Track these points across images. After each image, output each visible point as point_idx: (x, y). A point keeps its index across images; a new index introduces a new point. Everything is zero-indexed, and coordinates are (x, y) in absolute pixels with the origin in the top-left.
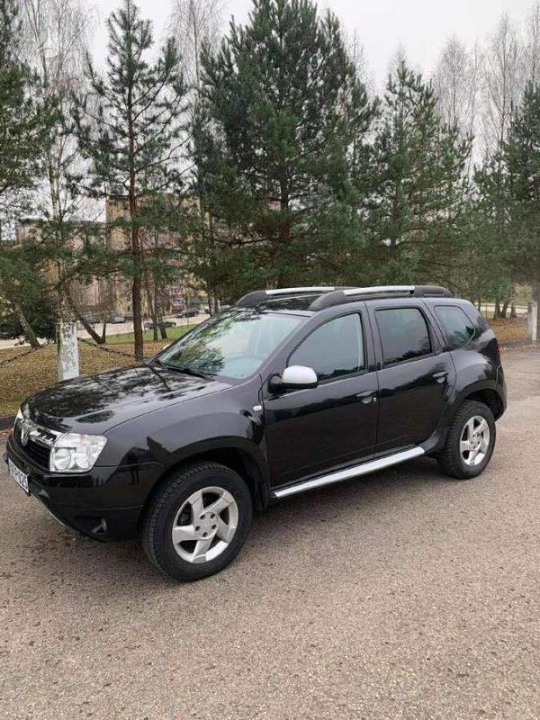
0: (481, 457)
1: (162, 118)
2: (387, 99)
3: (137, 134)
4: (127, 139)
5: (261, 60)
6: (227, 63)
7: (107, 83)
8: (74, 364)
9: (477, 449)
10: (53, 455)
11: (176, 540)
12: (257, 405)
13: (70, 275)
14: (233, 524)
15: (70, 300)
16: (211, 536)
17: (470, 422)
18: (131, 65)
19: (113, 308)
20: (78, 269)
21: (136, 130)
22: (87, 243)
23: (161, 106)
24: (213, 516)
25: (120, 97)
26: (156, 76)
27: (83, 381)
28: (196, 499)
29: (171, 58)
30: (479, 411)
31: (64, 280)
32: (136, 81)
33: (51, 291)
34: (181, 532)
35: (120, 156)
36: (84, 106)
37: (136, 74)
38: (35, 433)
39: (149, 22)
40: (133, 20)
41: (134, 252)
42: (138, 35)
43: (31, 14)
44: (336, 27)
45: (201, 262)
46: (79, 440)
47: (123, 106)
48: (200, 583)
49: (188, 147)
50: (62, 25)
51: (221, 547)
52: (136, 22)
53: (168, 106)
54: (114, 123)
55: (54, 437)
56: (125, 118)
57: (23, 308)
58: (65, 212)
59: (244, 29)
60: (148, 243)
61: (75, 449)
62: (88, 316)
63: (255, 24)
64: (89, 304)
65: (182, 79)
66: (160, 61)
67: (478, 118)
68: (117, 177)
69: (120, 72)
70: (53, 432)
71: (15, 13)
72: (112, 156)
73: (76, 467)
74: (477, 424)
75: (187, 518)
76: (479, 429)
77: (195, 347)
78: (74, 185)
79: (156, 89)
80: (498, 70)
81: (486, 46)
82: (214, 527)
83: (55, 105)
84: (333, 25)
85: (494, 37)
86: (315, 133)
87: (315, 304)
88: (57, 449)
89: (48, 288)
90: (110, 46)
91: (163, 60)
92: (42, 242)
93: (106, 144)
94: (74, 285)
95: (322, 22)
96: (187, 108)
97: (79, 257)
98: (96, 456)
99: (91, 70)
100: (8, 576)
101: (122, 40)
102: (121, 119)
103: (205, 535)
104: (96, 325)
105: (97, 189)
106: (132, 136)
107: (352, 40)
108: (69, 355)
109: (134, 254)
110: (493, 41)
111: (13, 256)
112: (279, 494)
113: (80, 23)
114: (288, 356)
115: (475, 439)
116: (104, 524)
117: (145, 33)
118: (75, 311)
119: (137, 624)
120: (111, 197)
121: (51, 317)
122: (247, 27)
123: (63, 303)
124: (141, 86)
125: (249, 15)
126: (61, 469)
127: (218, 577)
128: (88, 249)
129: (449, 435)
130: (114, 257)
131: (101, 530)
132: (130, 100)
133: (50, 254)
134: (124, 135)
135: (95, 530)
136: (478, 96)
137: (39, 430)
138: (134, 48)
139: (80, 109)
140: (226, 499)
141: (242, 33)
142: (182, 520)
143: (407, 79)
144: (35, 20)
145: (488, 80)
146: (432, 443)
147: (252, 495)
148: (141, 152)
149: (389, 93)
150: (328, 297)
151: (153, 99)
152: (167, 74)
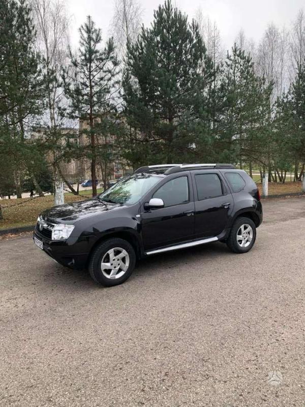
0: (248, 243)
1: (107, 78)
2: (227, 63)
3: (94, 86)
4: (89, 89)
5: (158, 46)
6: (140, 48)
7: (79, 61)
8: (62, 201)
9: (246, 240)
10: (53, 234)
11: (103, 268)
12: (138, 214)
13: (60, 158)
14: (127, 264)
15: (60, 172)
16: (118, 268)
17: (242, 227)
18: (91, 52)
19: (83, 176)
20: (64, 155)
21: (93, 84)
22: (68, 142)
23: (106, 72)
24: (118, 260)
25: (85, 68)
26: (103, 57)
27: (65, 206)
28: (111, 252)
29: (111, 48)
30: (247, 221)
31: (56, 161)
32: (93, 60)
33: (50, 166)
34: (105, 265)
35: (85, 97)
36: (67, 73)
37: (93, 56)
38: (45, 225)
39: (100, 30)
40: (92, 28)
41: (92, 146)
42: (94, 36)
43: (40, 19)
44: (197, 28)
45: (127, 151)
46: (63, 227)
47: (87, 72)
48: (113, 287)
49: (119, 92)
50: (56, 25)
51: (122, 273)
52: (93, 30)
53: (110, 71)
54: (82, 81)
55: (54, 226)
56: (87, 78)
57: (36, 176)
58: (57, 126)
59: (149, 31)
60: (101, 140)
61: (62, 230)
62: (70, 180)
63: (155, 29)
64: (70, 174)
65: (116, 58)
66: (105, 49)
67: (286, 68)
68: (83, 109)
69: (85, 55)
70: (53, 224)
71: (33, 28)
72: (81, 98)
73: (62, 238)
74: (245, 228)
75: (107, 260)
76: (247, 230)
77: (118, 190)
78: (62, 113)
79: (103, 63)
80: (297, 41)
81: (290, 28)
82: (119, 264)
83: (52, 73)
84: (196, 27)
85: (294, 23)
86: (187, 83)
87: (166, 172)
88: (55, 231)
89: (48, 165)
90: (80, 42)
91: (107, 49)
92: (46, 142)
93: (78, 91)
94: (62, 164)
95: (190, 26)
96: (119, 72)
97: (64, 149)
98: (70, 233)
99: (71, 55)
100: (34, 284)
101: (86, 39)
102: (85, 79)
103: (115, 267)
104: (74, 185)
105: (74, 114)
106: (91, 87)
107: (213, 27)
108: (60, 197)
109: (92, 147)
110: (294, 25)
111: (32, 149)
112: (148, 253)
113: (66, 23)
114: (153, 194)
115: (245, 235)
116: (73, 261)
117: (98, 35)
118: (62, 177)
119: (86, 300)
120: (80, 118)
121: (49, 180)
122: (150, 30)
123: (56, 173)
124: (96, 62)
125: (151, 23)
126: (56, 238)
127: (120, 285)
128: (69, 145)
129: (231, 232)
130: (82, 149)
131: (72, 264)
132: (90, 69)
133: (50, 148)
134: (87, 87)
135: (69, 264)
136: (285, 56)
137: (47, 224)
138: (92, 43)
139: (66, 75)
140: (124, 253)
141: (148, 33)
142: (106, 261)
143: (238, 52)
144: (42, 22)
145: (292, 47)
146: (222, 235)
147: (136, 253)
148: (96, 95)
149: (227, 60)
150: (172, 169)
151: (102, 69)
152: (109, 55)
